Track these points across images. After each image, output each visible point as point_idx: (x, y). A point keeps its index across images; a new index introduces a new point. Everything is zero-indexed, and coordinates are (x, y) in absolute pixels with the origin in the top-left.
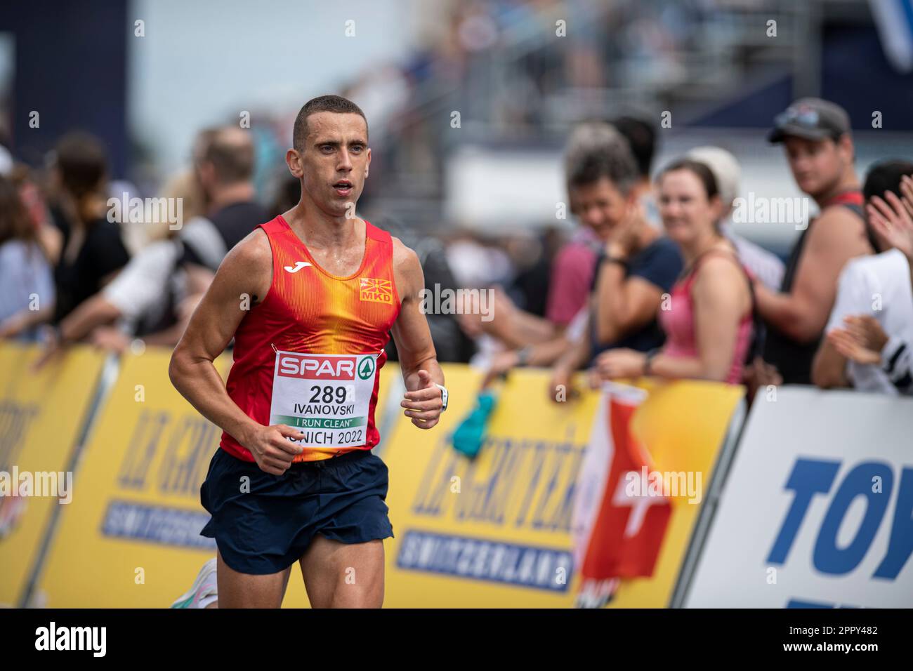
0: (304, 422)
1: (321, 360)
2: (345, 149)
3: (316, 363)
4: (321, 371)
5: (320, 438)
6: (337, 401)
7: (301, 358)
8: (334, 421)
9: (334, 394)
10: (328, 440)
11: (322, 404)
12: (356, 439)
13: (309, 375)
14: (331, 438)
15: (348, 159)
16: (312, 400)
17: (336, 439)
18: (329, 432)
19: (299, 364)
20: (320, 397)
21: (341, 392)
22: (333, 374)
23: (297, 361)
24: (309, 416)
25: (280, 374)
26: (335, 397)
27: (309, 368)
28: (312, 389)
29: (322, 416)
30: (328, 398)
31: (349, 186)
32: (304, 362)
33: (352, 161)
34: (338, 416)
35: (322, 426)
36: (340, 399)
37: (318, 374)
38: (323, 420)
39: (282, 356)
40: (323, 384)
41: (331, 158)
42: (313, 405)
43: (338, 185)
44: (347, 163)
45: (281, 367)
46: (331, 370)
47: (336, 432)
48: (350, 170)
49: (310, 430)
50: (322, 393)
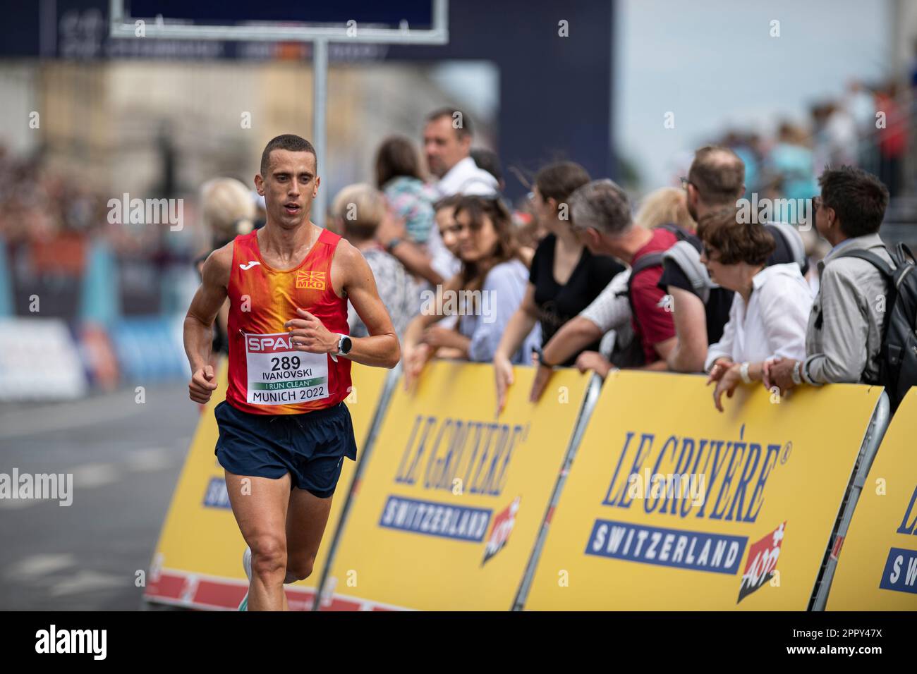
0: (271, 386)
1: (275, 338)
2: (295, 179)
3: (272, 341)
4: (277, 345)
5: (286, 396)
6: (294, 367)
7: (260, 338)
8: (294, 382)
9: (290, 362)
10: (292, 398)
11: (283, 371)
12: (318, 394)
13: (268, 350)
14: (294, 395)
15: (296, 187)
16: (274, 369)
17: (298, 396)
18: (291, 391)
19: (259, 343)
20: (280, 366)
21: (295, 360)
22: (287, 347)
23: (257, 340)
24: (273, 381)
25: (250, 351)
26: (292, 365)
27: (267, 345)
28: (273, 361)
29: (284, 380)
30: (286, 366)
31: (297, 207)
32: (263, 340)
33: (300, 189)
34: (297, 379)
35: (286, 388)
36: (296, 366)
37: (274, 349)
38: (285, 383)
39: (249, 337)
40: (280, 355)
41: (285, 186)
42: (275, 372)
43: (288, 206)
44: (296, 191)
45: (249, 346)
46: (284, 345)
47: (298, 390)
48: (298, 195)
49: (277, 392)
50: (281, 363)
